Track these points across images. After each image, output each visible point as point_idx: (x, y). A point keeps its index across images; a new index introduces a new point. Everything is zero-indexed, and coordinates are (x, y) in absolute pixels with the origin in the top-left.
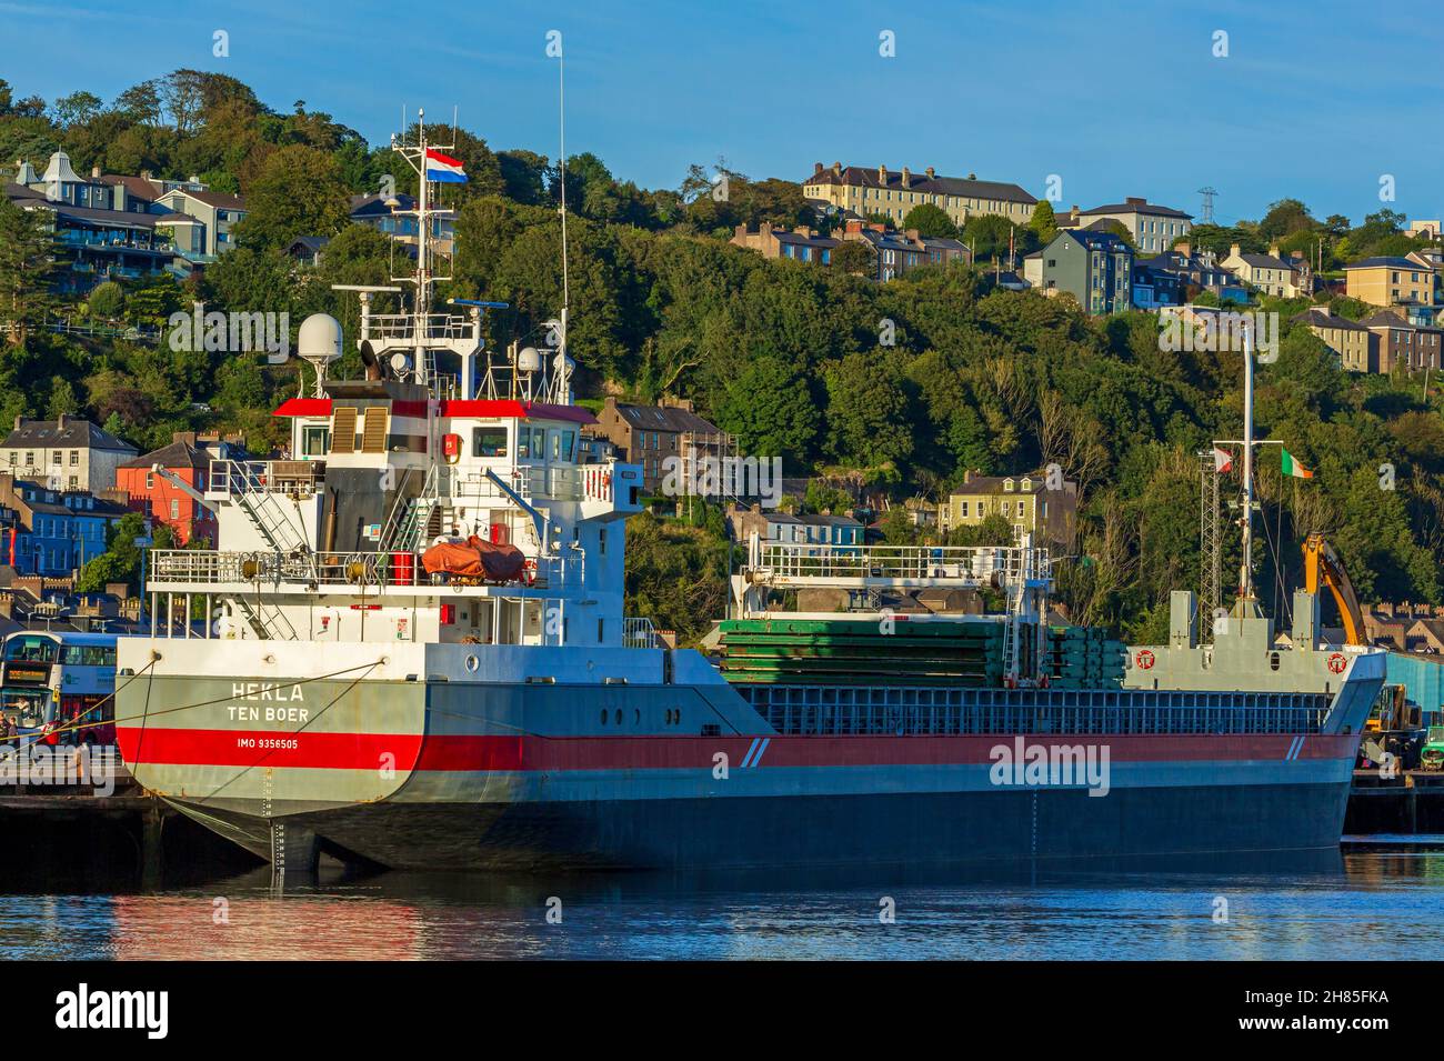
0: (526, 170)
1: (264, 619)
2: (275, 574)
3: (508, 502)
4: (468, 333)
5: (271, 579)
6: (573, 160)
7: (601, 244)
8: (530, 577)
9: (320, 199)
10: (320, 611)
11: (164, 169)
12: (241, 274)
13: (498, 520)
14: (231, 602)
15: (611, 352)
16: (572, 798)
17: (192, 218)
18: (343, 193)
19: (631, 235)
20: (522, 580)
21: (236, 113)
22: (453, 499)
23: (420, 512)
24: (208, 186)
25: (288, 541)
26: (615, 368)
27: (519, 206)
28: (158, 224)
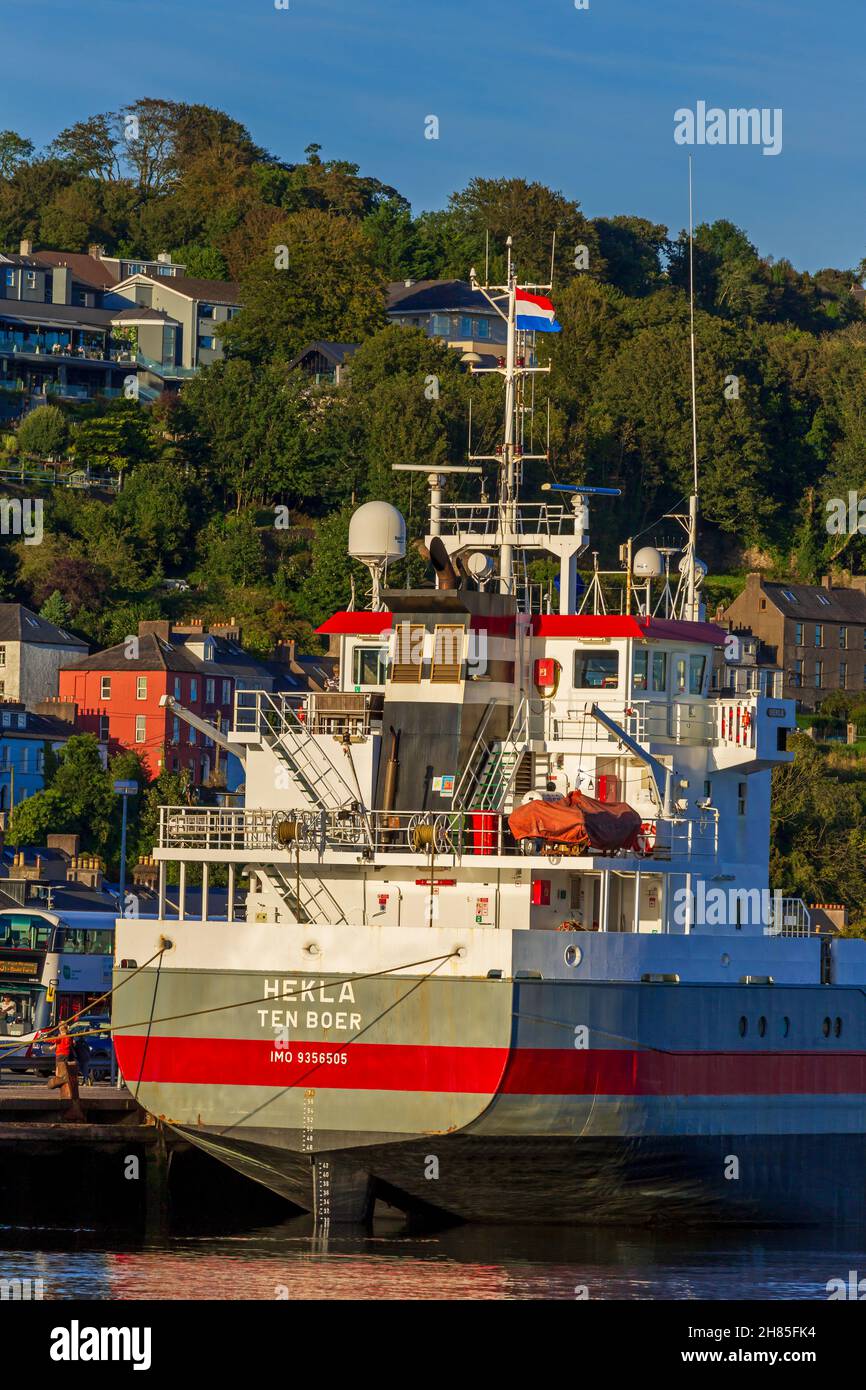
0: (635, 246)
1: (304, 897)
2: (319, 840)
3: (620, 747)
4: (568, 528)
5: (313, 845)
6: (702, 230)
7: (742, 354)
8: (647, 845)
9: (344, 288)
10: (376, 886)
11: (121, 242)
12: (233, 396)
13: (607, 771)
14: (261, 874)
15: (756, 508)
16: (700, 1132)
17: (162, 315)
18: (377, 281)
19: (784, 340)
20: (637, 849)
21: (222, 163)
22: (547, 742)
23: (505, 759)
24: (184, 267)
25: (335, 797)
26: (761, 531)
27: (625, 300)
28: (115, 323)
